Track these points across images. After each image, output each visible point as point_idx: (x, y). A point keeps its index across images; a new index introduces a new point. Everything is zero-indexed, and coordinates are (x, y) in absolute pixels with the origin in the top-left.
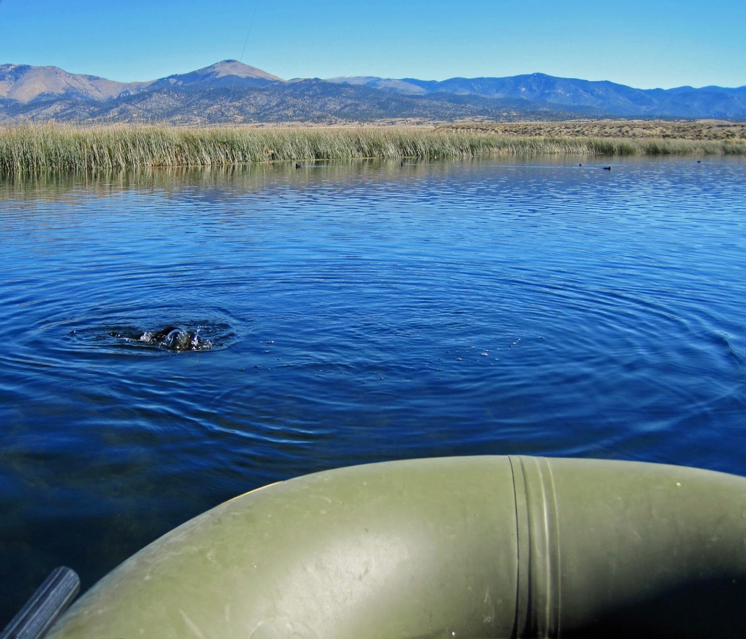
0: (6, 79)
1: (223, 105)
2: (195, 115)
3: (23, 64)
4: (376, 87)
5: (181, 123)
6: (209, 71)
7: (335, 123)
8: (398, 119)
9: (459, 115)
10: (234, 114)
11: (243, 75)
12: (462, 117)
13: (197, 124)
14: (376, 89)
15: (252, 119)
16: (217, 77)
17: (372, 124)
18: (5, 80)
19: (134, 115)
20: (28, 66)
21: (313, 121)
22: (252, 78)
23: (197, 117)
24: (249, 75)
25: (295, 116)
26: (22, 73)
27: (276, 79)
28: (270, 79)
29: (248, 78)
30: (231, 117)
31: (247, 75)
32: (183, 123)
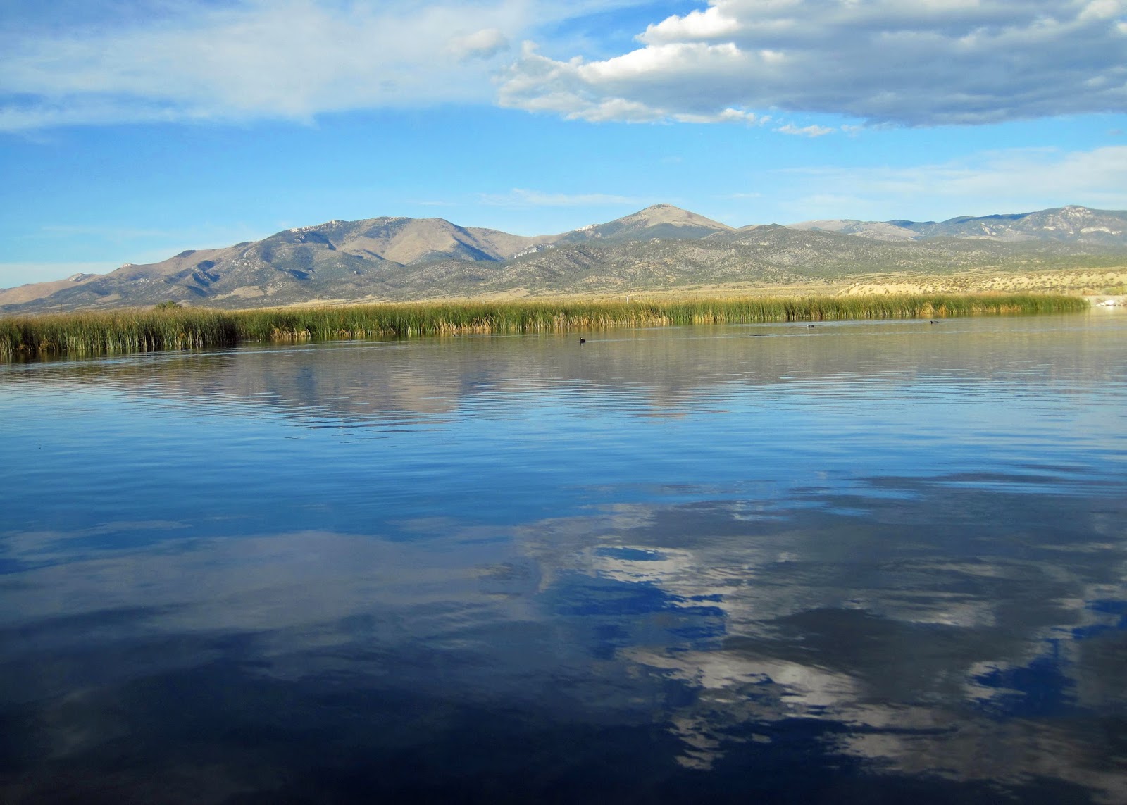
0: (381, 235)
1: (651, 262)
2: (615, 276)
3: (401, 216)
4: (854, 234)
5: (596, 287)
6: (636, 219)
7: (795, 281)
8: (878, 274)
9: (962, 267)
10: (665, 274)
11: (680, 224)
12: (965, 269)
13: (617, 288)
14: (854, 235)
15: (687, 280)
16: (647, 227)
17: (842, 282)
18: (380, 237)
19: (538, 278)
20: (409, 219)
21: (767, 281)
22: (691, 228)
23: (617, 279)
24: (687, 223)
25: (745, 273)
26: (401, 228)
27: (723, 227)
28: (715, 228)
29: (685, 227)
30: (661, 277)
31: (684, 223)
32: (599, 287)
